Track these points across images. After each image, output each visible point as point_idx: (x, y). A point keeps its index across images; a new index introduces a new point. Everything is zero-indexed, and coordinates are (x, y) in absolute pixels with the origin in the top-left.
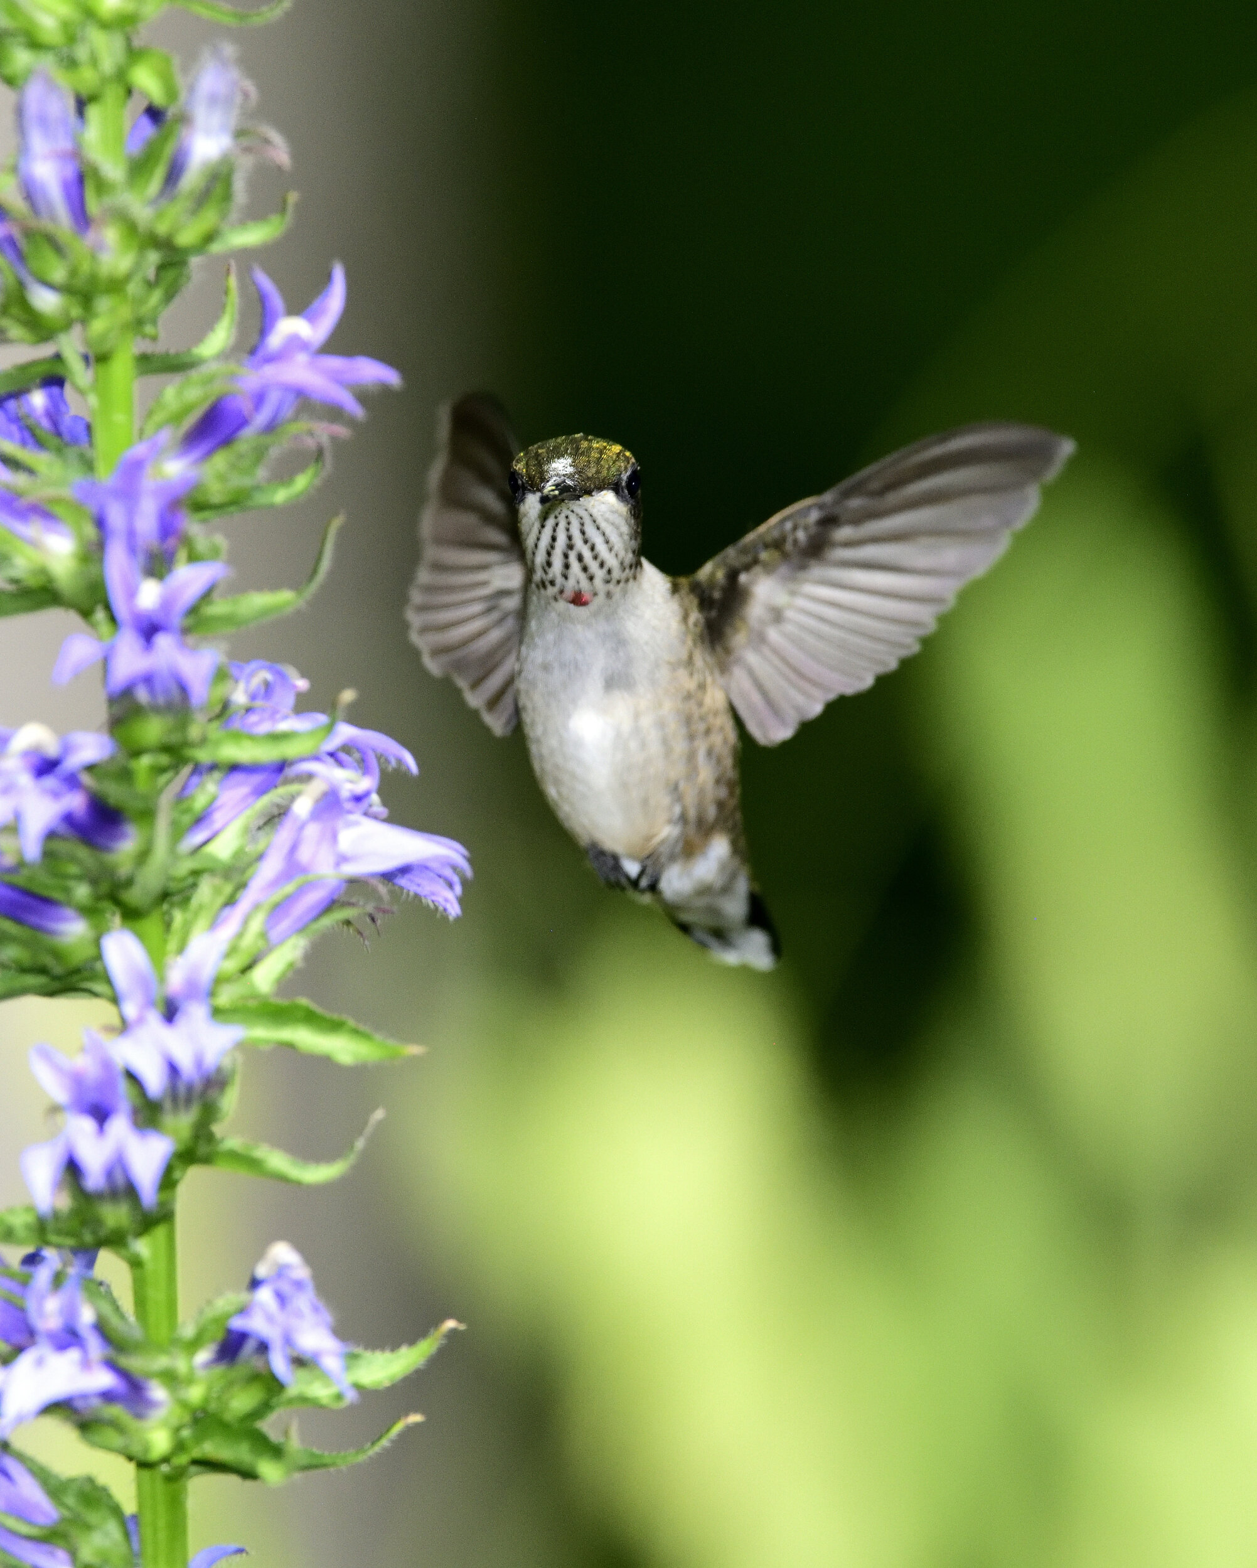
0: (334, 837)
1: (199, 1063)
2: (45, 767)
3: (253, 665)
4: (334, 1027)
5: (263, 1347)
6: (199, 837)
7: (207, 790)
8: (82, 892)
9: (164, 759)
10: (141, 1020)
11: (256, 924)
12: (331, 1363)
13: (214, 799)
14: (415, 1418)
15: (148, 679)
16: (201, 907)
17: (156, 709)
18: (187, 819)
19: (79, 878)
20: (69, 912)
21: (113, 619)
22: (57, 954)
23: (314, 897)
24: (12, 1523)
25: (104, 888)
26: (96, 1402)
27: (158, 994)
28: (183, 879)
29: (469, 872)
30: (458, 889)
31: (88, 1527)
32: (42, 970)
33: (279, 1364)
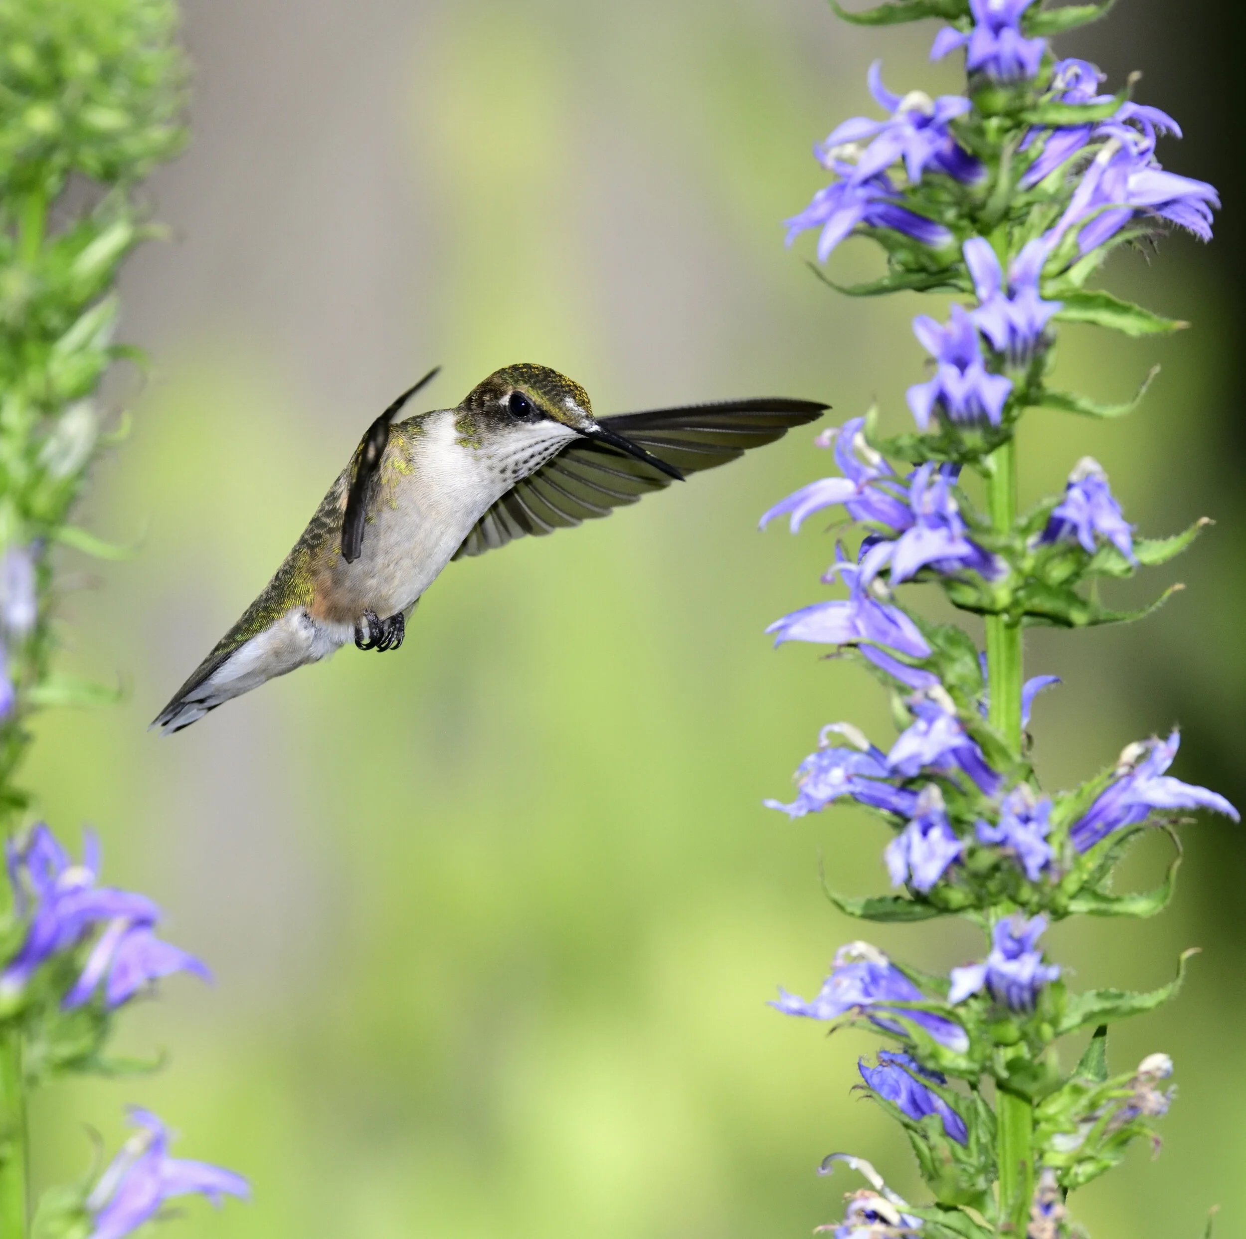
0: (1125, 180)
1: (1031, 324)
2: (923, 123)
3: (1069, 61)
4: (1124, 310)
5: (1075, 529)
6: (1033, 178)
7: (1038, 145)
8: (951, 214)
9: (1008, 123)
10: (991, 298)
11: (1071, 239)
12: (1123, 540)
13: (1042, 153)
14: (1179, 586)
15: (996, 59)
16: (1032, 226)
17: (1003, 85)
18: (1023, 167)
19: (950, 205)
20: (941, 229)
21: (973, 23)
22: (932, 256)
23: (1113, 220)
24: (899, 656)
25: (966, 209)
26: (957, 566)
27: (1003, 282)
28: (1021, 208)
29: (1218, 204)
30: (1211, 218)
31: (952, 660)
32: (922, 269)
33: (1085, 538)
